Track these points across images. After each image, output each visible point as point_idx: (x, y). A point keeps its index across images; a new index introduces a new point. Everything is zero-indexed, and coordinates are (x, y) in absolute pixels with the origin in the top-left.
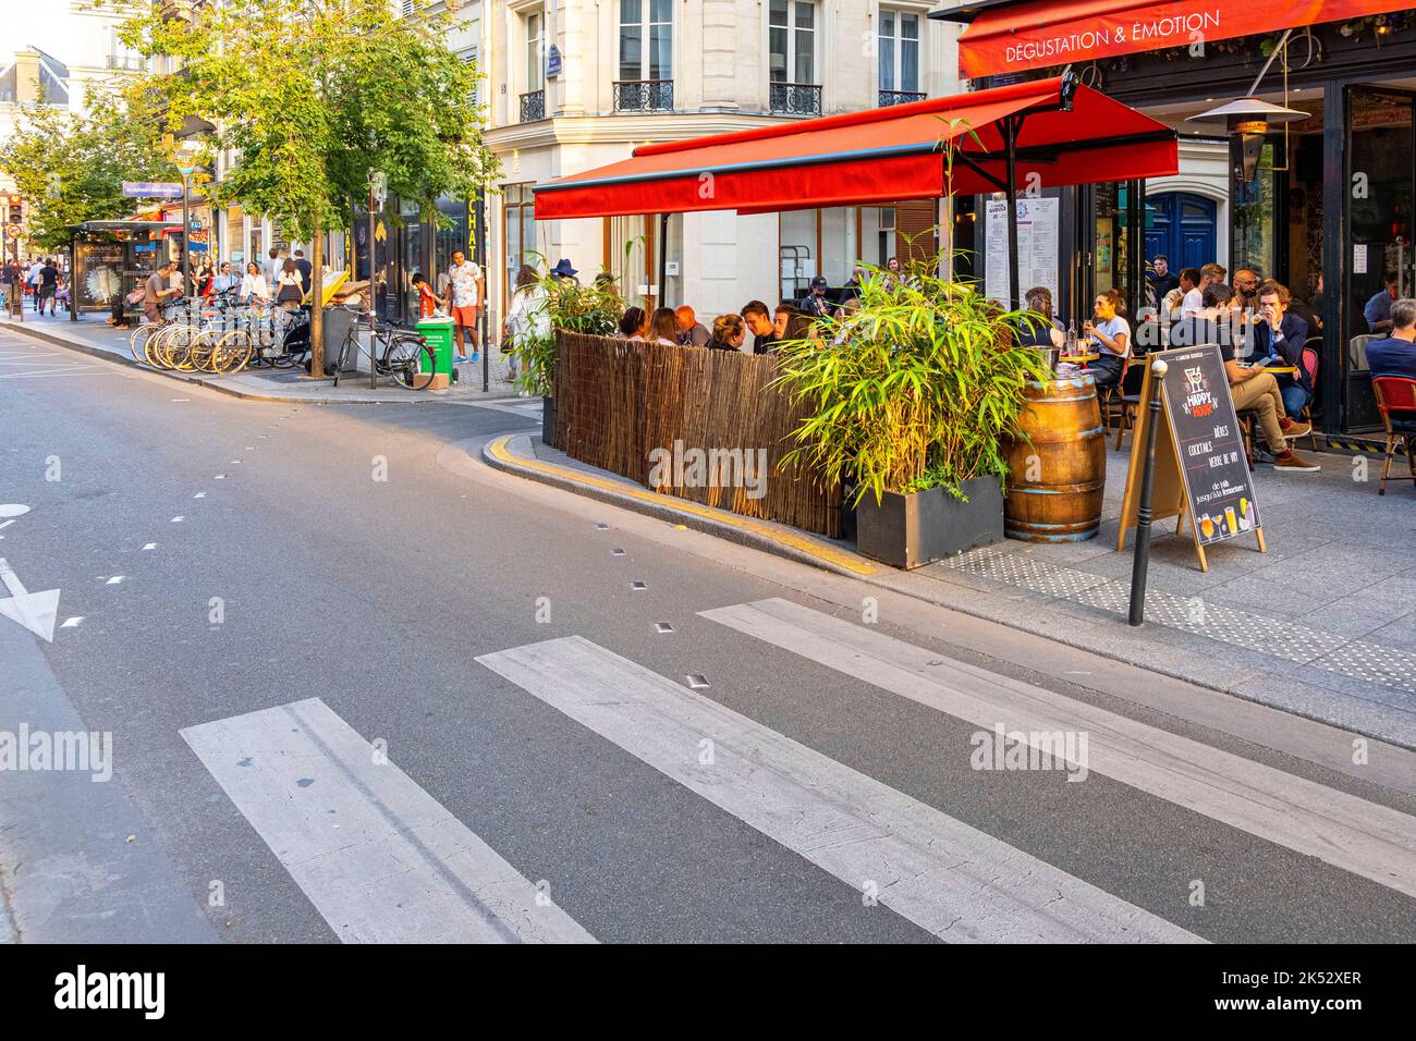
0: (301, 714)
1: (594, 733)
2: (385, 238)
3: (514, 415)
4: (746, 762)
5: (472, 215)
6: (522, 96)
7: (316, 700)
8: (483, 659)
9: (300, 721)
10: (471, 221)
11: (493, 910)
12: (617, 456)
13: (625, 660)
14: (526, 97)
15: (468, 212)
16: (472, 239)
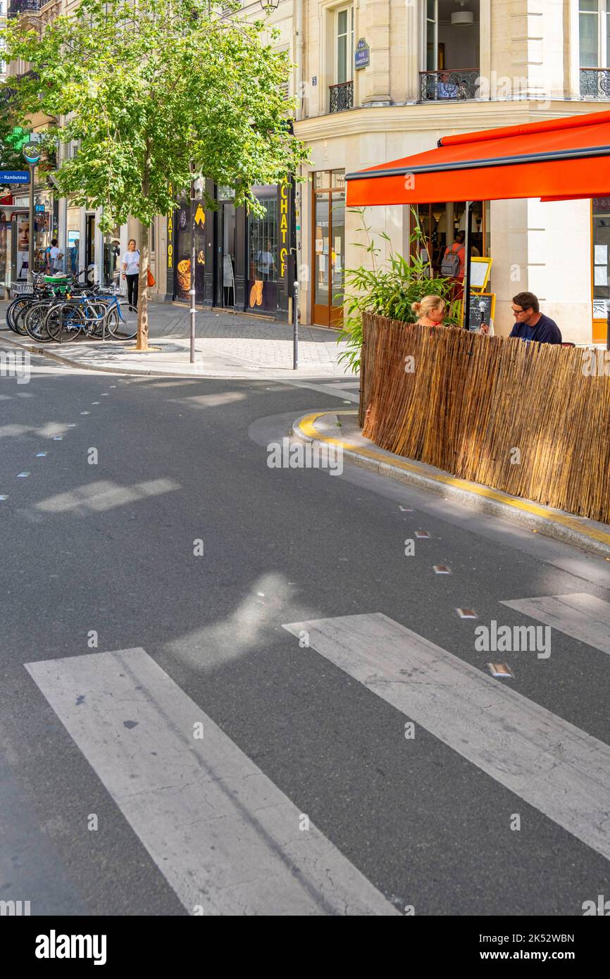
0: (127, 660)
1: (395, 709)
2: (203, 222)
3: (322, 394)
4: (548, 756)
5: (284, 200)
6: (331, 88)
7: (140, 650)
8: (291, 628)
9: (126, 667)
10: (282, 206)
11: (298, 865)
12: (409, 441)
13: (427, 642)
14: (336, 89)
15: (280, 197)
16: (284, 223)
